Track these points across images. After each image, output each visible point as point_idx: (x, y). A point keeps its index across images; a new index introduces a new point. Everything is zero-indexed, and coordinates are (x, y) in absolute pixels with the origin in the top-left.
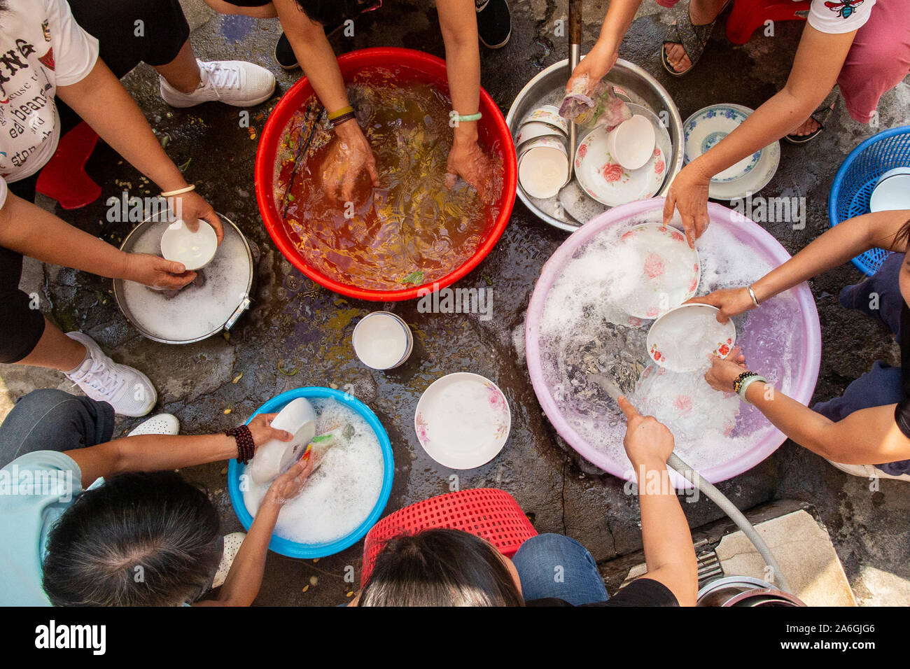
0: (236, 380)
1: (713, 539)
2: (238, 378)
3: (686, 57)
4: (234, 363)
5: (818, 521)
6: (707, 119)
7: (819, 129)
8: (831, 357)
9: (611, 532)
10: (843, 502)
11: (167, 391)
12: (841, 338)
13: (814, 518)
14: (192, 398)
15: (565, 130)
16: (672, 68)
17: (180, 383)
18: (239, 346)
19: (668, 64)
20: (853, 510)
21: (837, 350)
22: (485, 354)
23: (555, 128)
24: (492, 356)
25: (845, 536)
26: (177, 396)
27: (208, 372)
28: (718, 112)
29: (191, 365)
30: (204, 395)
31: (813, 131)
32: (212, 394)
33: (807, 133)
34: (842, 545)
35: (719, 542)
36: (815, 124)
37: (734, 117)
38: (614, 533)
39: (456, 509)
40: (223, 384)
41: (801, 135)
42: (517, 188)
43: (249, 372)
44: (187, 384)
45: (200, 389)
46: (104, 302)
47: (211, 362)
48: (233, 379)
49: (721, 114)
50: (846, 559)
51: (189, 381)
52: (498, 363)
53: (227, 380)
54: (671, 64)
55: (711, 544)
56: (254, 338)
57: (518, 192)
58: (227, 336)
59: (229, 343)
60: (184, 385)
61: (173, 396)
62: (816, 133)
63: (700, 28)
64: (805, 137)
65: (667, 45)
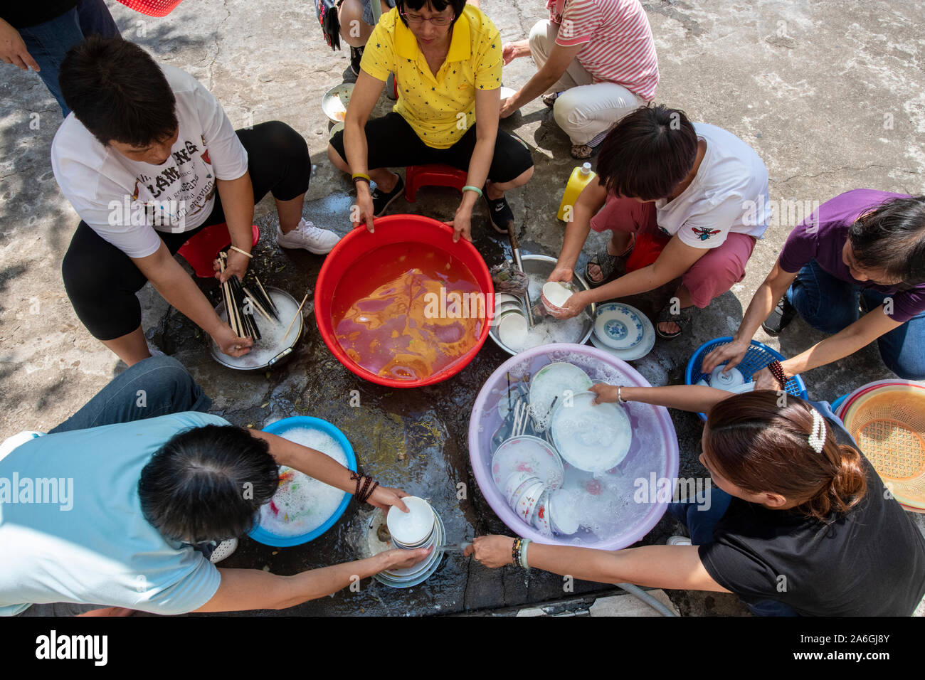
0: (263, 406)
1: (588, 600)
2: (265, 405)
3: (601, 273)
4: (265, 394)
6: (610, 311)
7: (679, 332)
9: (503, 583)
10: (683, 599)
11: (214, 403)
14: (229, 411)
16: (591, 277)
17: (225, 399)
18: (275, 384)
19: (589, 275)
20: (690, 608)
26: (220, 407)
27: (247, 396)
28: (617, 308)
29: (237, 389)
30: (239, 411)
31: (676, 332)
32: (244, 411)
33: (672, 332)
35: (592, 603)
36: (678, 328)
37: (627, 313)
38: (505, 585)
40: (253, 406)
41: (668, 332)
44: (229, 402)
45: (237, 405)
46: (198, 337)
47: (251, 390)
48: (262, 404)
49: (619, 309)
51: (232, 399)
53: (258, 405)
54: (592, 275)
55: (586, 604)
56: (285, 381)
58: (268, 376)
59: (268, 381)
60: (227, 401)
61: (217, 407)
62: (676, 334)
63: (612, 257)
64: (670, 334)
65: (590, 265)
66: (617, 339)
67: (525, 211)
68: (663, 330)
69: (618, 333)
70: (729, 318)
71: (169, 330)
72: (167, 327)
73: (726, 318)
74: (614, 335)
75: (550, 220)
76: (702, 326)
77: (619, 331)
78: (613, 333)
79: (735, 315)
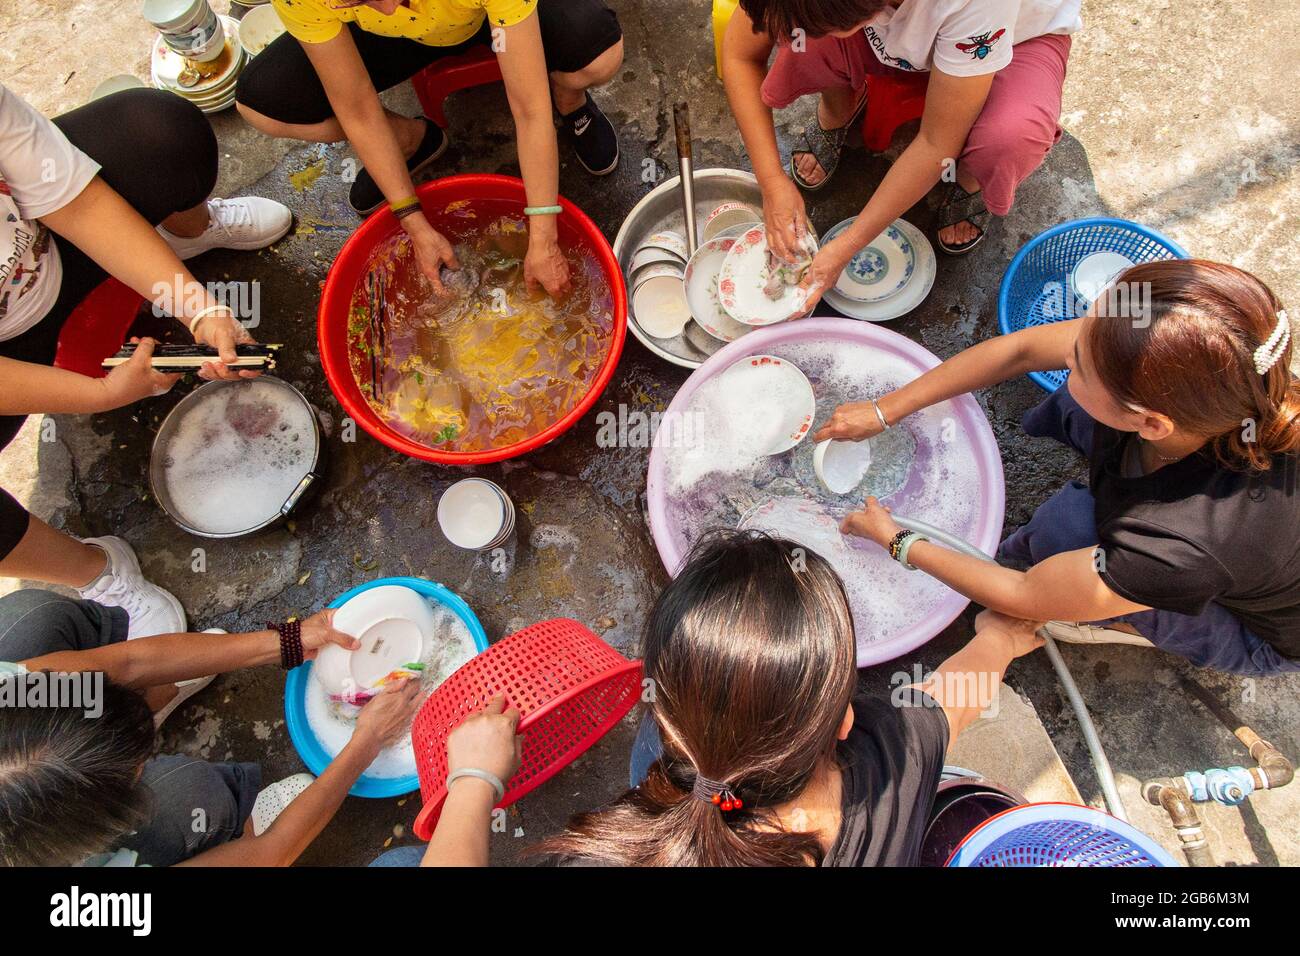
0: (302, 581)
2: (305, 578)
3: (818, 166)
4: (300, 560)
5: (1020, 693)
7: (979, 235)
8: (1025, 499)
11: (217, 602)
12: (1033, 475)
13: (1015, 690)
14: (247, 607)
15: (685, 257)
16: (803, 180)
17: (234, 590)
18: (307, 539)
19: (799, 176)
21: (1032, 490)
22: (606, 526)
23: (673, 254)
24: (614, 528)
25: (1067, 722)
26: (230, 606)
27: (269, 573)
29: (247, 567)
30: (264, 601)
31: (973, 238)
32: (274, 599)
33: (966, 241)
34: (1063, 733)
36: (974, 229)
39: (517, 655)
40: (287, 586)
41: (959, 242)
42: (628, 320)
43: (319, 569)
44: (242, 590)
45: (258, 594)
46: (144, 498)
47: (272, 560)
48: (299, 579)
50: (1071, 750)
51: (245, 586)
52: (623, 535)
53: (292, 581)
54: (803, 176)
56: (325, 528)
57: (630, 323)
58: (292, 527)
59: (295, 536)
60: (238, 591)
61: (224, 606)
62: (976, 240)
63: (830, 132)
64: (964, 245)
65: (796, 156)
66: (870, 282)
67: (655, 81)
68: (950, 241)
69: (872, 270)
70: (1067, 181)
71: (88, 503)
72: (82, 498)
73: (1060, 183)
74: (866, 277)
75: (707, 86)
76: (1020, 211)
77: (874, 266)
78: (863, 274)
79: (1075, 171)
